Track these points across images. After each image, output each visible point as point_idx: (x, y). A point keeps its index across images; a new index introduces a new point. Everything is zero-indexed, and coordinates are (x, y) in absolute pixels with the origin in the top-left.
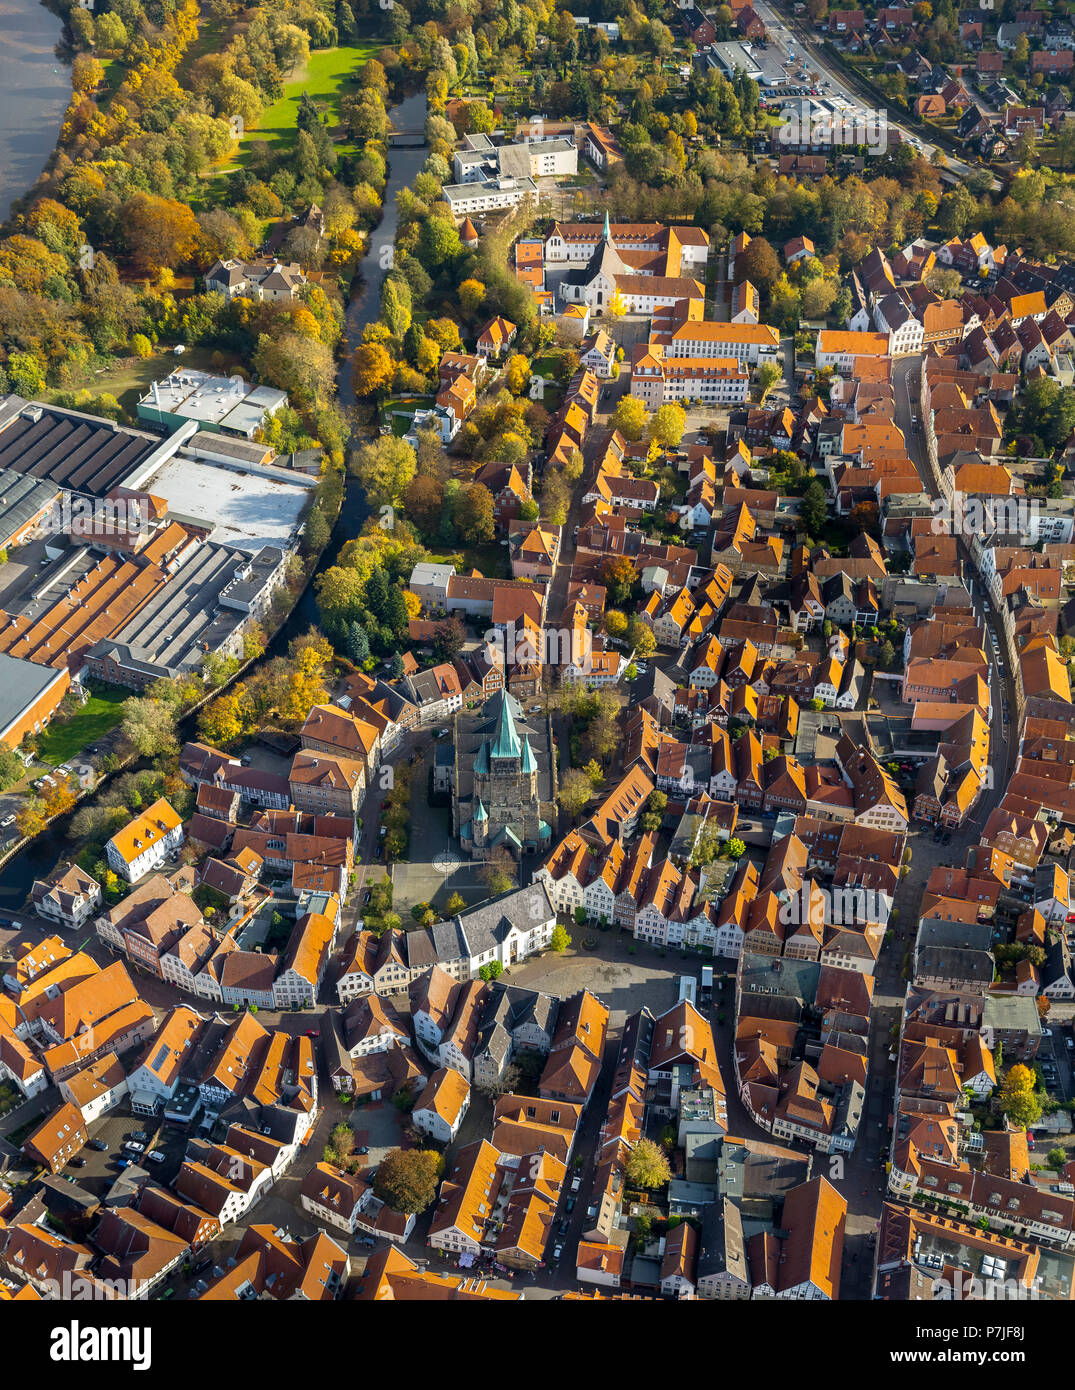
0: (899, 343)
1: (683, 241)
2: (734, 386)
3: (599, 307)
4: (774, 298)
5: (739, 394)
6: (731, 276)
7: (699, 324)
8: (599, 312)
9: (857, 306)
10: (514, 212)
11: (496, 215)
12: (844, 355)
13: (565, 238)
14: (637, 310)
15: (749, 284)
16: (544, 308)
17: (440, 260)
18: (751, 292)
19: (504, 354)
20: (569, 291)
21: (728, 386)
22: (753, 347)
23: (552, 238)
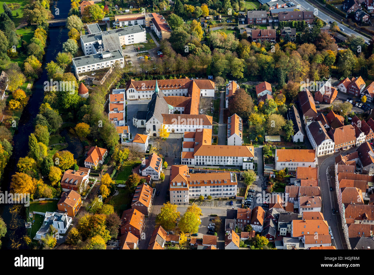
0: (321, 151)
1: (201, 87)
2: (229, 188)
3: (155, 132)
4: (251, 123)
5: (232, 192)
6: (227, 106)
7: (208, 147)
8: (155, 135)
9: (296, 129)
10: (111, 70)
11: (101, 72)
12: (291, 163)
13: (137, 88)
14: (176, 132)
15: (236, 116)
16: (124, 135)
17: (67, 106)
18: (238, 120)
19: (100, 170)
20: (138, 123)
21: (225, 188)
22: (240, 158)
23: (130, 89)
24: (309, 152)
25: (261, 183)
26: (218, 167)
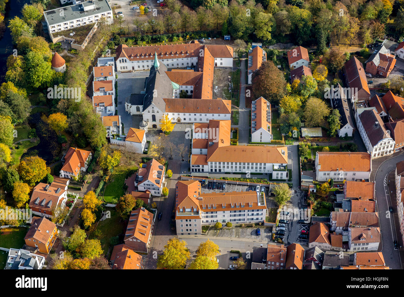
0: (377, 152)
1: (215, 55)
2: (255, 213)
3: (154, 123)
4: (282, 110)
5: (260, 217)
6: (250, 82)
7: (226, 149)
8: (154, 126)
9: (344, 121)
10: (96, 26)
11: (83, 31)
12: (337, 172)
13: (130, 57)
14: (183, 121)
15: (263, 100)
16: (113, 129)
17: (37, 85)
18: (265, 106)
19: (82, 181)
20: (133, 109)
21: (250, 213)
22: (268, 165)
23: (120, 59)
24: (362, 158)
25: (297, 200)
26: (239, 176)
